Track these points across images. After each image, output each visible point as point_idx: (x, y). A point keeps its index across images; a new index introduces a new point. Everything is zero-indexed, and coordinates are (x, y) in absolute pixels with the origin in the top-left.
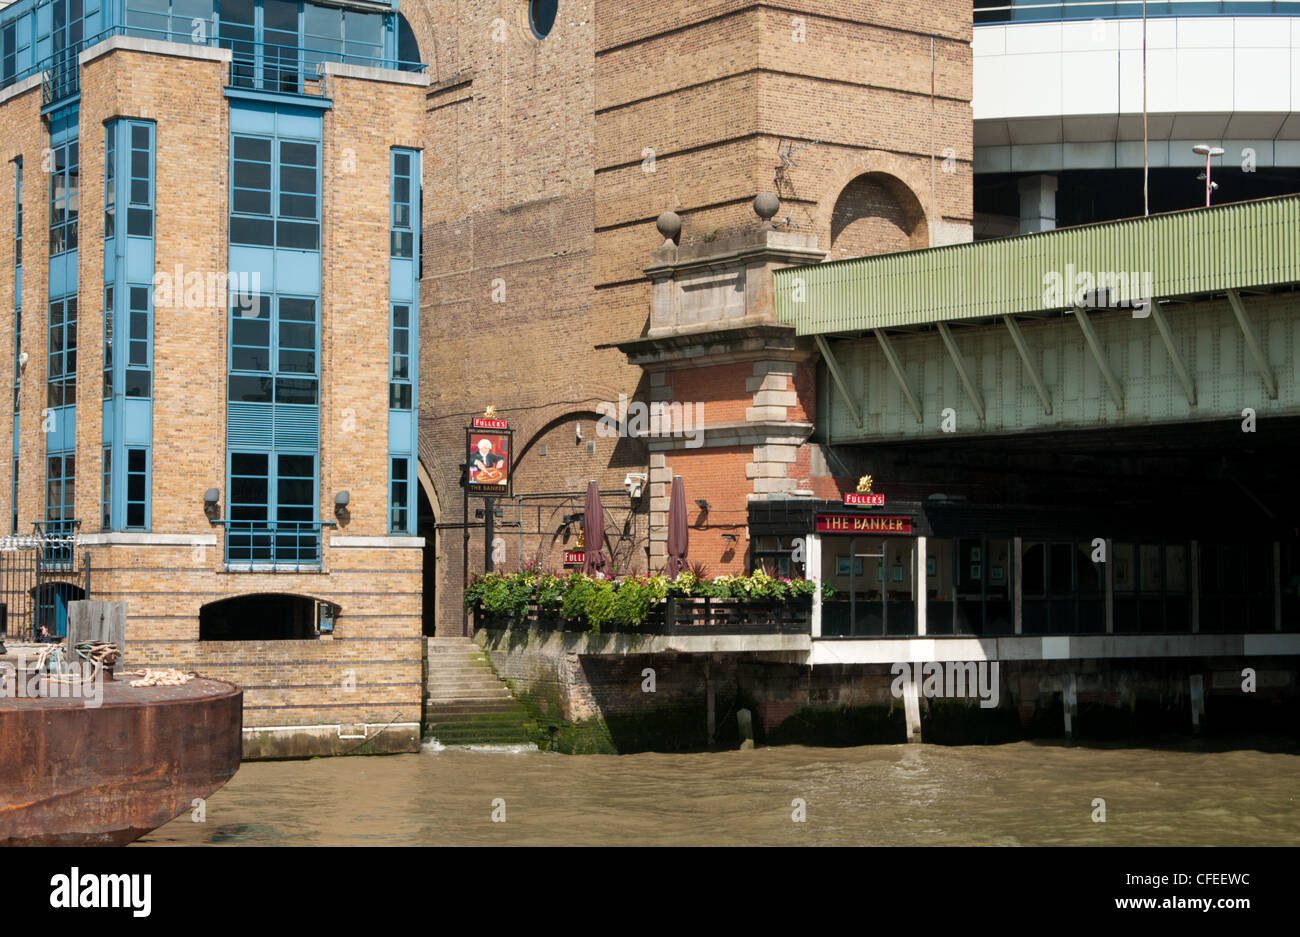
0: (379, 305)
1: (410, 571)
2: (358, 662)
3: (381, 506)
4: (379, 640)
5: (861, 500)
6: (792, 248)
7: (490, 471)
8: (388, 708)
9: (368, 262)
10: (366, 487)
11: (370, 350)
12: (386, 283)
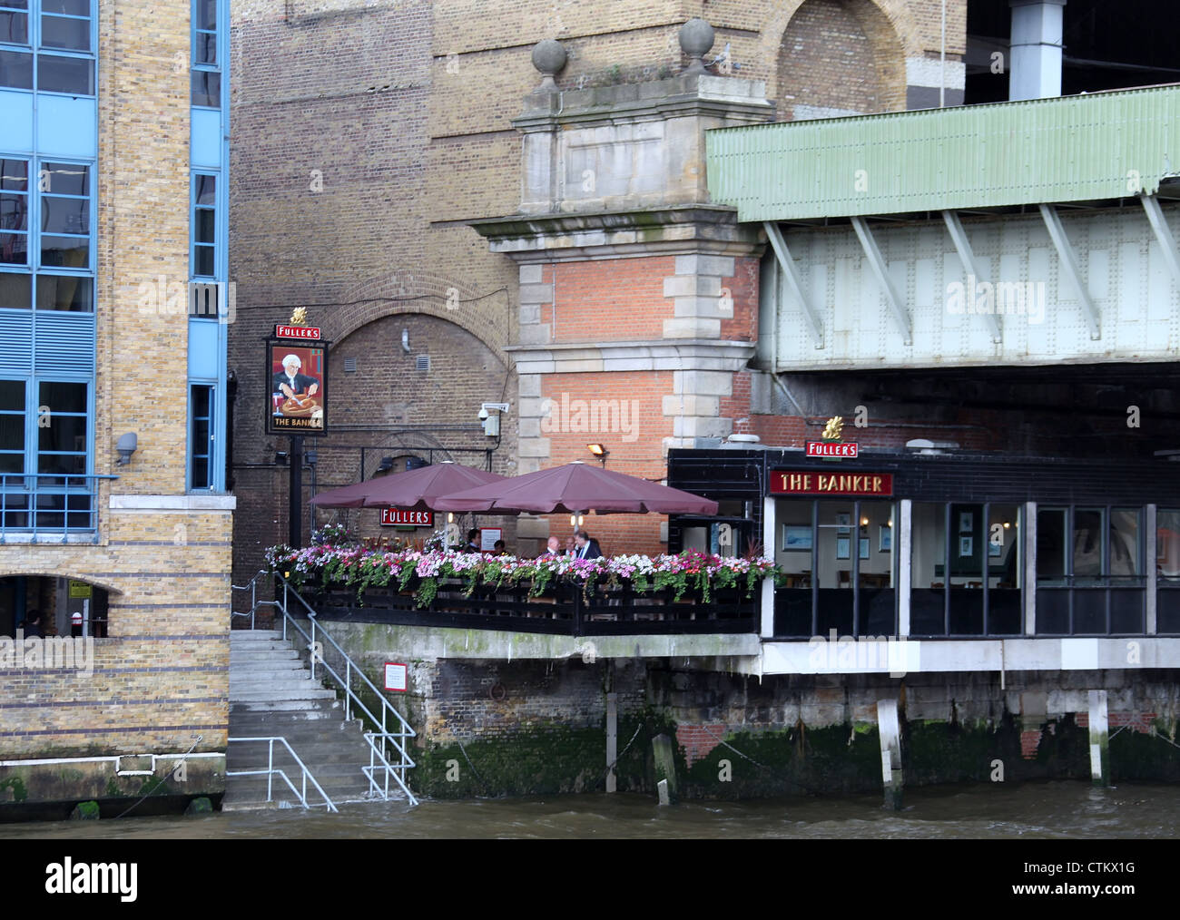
0: (175, 175)
1: (215, 544)
2: (143, 670)
3: (177, 453)
4: (173, 638)
5: (828, 450)
6: (732, 99)
7: (300, 399)
8: (184, 732)
9: (161, 113)
10: (157, 426)
11: (165, 238)
12: (186, 143)
